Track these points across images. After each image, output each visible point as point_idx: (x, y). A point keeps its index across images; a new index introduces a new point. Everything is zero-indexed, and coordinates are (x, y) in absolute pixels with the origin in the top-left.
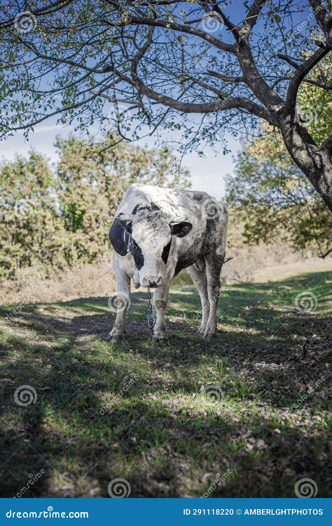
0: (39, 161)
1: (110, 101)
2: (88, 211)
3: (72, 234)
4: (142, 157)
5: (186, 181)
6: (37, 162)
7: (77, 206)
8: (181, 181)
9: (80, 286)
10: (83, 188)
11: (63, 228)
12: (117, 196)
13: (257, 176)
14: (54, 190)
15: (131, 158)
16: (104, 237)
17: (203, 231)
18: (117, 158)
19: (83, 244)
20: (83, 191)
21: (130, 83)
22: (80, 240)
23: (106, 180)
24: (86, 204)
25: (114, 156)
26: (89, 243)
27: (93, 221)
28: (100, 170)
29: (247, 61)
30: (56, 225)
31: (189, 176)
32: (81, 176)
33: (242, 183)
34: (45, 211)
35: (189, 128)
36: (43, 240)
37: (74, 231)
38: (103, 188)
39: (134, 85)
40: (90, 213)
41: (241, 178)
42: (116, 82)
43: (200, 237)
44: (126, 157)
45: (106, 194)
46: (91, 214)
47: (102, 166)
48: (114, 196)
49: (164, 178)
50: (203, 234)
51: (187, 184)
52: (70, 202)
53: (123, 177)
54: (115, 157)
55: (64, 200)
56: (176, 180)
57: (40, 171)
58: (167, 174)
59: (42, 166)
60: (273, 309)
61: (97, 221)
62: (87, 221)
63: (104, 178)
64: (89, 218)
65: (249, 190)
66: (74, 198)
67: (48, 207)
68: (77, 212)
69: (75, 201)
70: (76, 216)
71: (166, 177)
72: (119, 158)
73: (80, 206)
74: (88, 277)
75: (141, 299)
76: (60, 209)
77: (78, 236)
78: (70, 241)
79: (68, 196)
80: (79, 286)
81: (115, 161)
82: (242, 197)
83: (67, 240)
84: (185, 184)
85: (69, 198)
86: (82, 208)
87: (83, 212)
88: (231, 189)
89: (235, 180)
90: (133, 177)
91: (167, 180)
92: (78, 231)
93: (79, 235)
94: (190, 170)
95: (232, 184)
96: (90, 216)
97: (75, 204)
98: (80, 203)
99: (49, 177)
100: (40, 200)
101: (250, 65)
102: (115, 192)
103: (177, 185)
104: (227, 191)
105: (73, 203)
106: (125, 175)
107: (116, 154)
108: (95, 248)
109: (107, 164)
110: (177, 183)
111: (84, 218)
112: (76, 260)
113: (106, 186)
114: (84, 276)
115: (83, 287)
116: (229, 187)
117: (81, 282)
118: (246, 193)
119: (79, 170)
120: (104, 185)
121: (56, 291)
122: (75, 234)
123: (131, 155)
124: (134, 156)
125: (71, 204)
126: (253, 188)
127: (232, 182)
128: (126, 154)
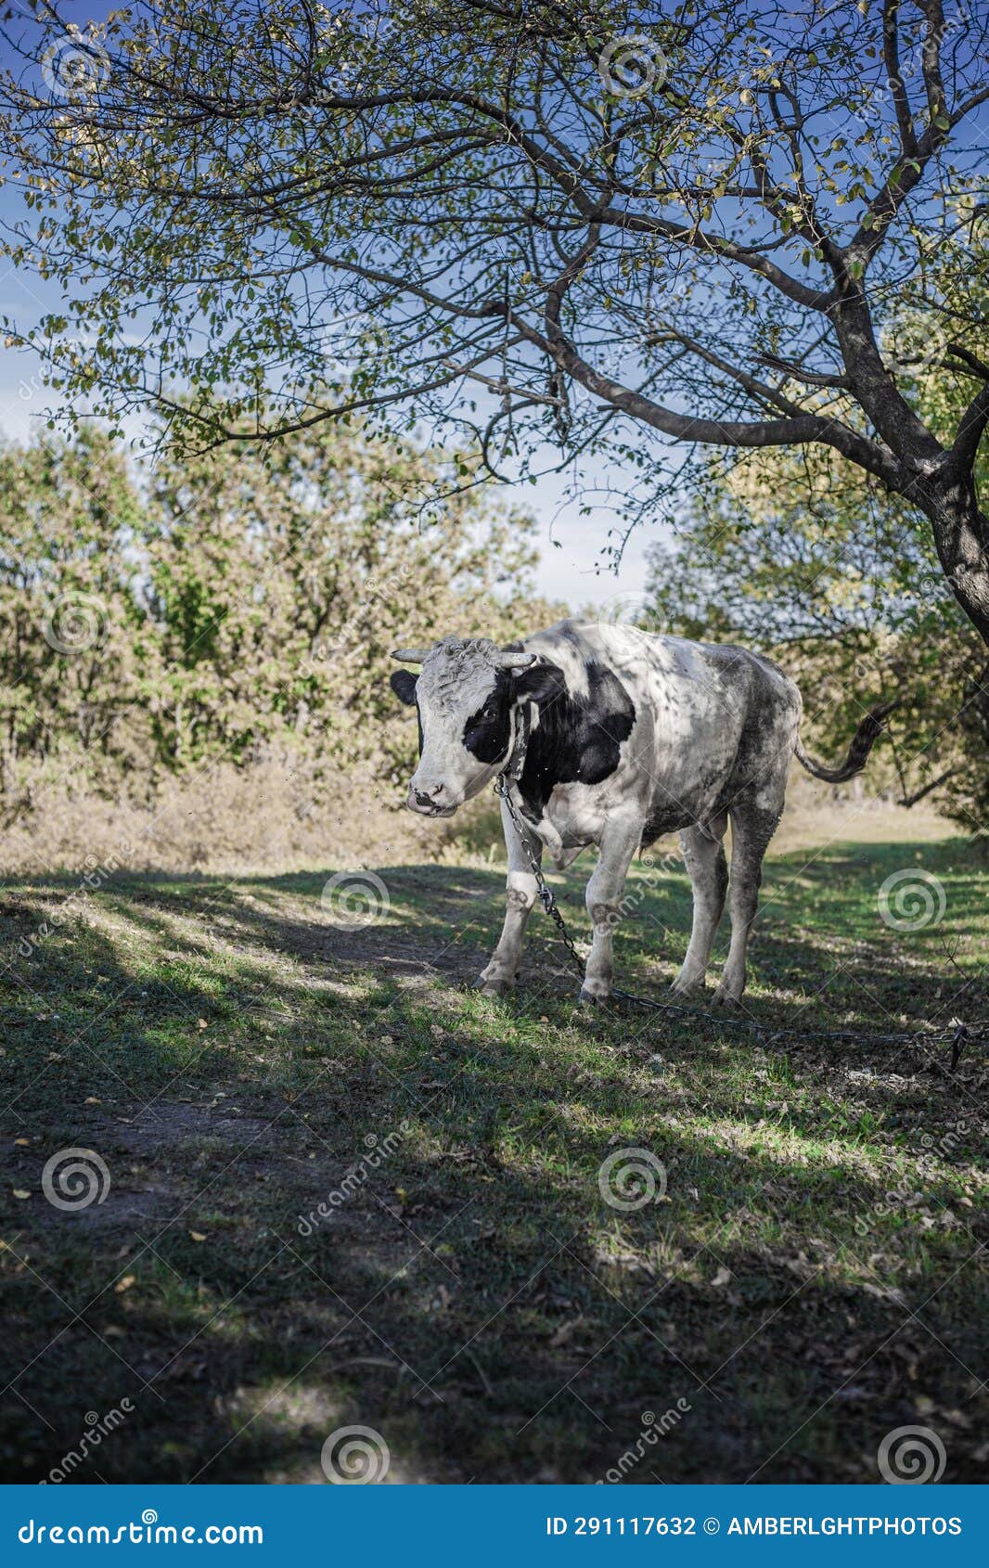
0: (102, 453)
1: (491, 391)
2: (232, 610)
3: (182, 674)
4: (404, 467)
5: (524, 547)
6: (97, 453)
7: (204, 593)
8: (509, 546)
9: (204, 828)
10: (226, 543)
11: (157, 653)
12: (321, 572)
13: (740, 556)
14: (141, 540)
15: (371, 465)
16: (276, 690)
17: (730, 754)
18: (332, 464)
19: (214, 704)
20: (226, 550)
21: (543, 347)
22: (205, 691)
23: (293, 522)
24: (233, 589)
25: (322, 455)
26: (232, 704)
27: (249, 639)
28: (280, 495)
29: (859, 339)
30: (137, 643)
31: (534, 533)
32: (220, 505)
33: (696, 572)
34: (109, 599)
35: (656, 459)
36: (96, 681)
37: (189, 665)
38: (282, 546)
39: (554, 354)
40: (242, 616)
41: (694, 557)
42: (512, 343)
43: (720, 767)
44: (357, 461)
45: (290, 563)
46: (242, 619)
47: (284, 483)
48: (314, 573)
49: (462, 533)
50: (729, 761)
51: (527, 554)
52: (185, 578)
53: (341, 518)
54: (327, 460)
55: (167, 573)
56: (493, 541)
57: (103, 482)
58: (472, 521)
59: (111, 469)
60: (808, 942)
61: (257, 640)
62: (229, 639)
63: (288, 517)
64: (237, 630)
65: (714, 594)
66: (198, 568)
67: (117, 588)
68: (203, 610)
69: (200, 578)
70: (200, 622)
71: (469, 529)
72: (338, 463)
73: (211, 592)
74: (229, 802)
75: (458, 888)
76: (145, 593)
77: (201, 679)
78: (176, 693)
79: (181, 562)
80: (200, 826)
81: (324, 473)
82: (691, 610)
83: (168, 687)
84: (519, 553)
85: (184, 567)
86: (220, 599)
87: (222, 612)
88: (661, 587)
89: (674, 560)
90: (373, 523)
91: (470, 540)
92: (200, 665)
93: (204, 678)
94: (538, 517)
95: (667, 572)
96: (238, 625)
97: (199, 586)
98: (215, 584)
99: (129, 500)
100: (97, 566)
101: (865, 348)
102: (317, 562)
103: (495, 557)
104: (650, 589)
105: (192, 583)
106: (346, 512)
107: (328, 451)
108: (246, 719)
109: (299, 479)
110: (496, 551)
111: (222, 628)
112: (186, 748)
113: (291, 541)
114: (218, 799)
115: (212, 830)
116: (659, 579)
117: (207, 817)
118: (703, 601)
119: (218, 489)
120: (283, 538)
121: (132, 837)
122: (190, 674)
123: (373, 457)
124: (381, 462)
125: (188, 586)
126: (725, 588)
127: (666, 566)
128: (359, 455)
